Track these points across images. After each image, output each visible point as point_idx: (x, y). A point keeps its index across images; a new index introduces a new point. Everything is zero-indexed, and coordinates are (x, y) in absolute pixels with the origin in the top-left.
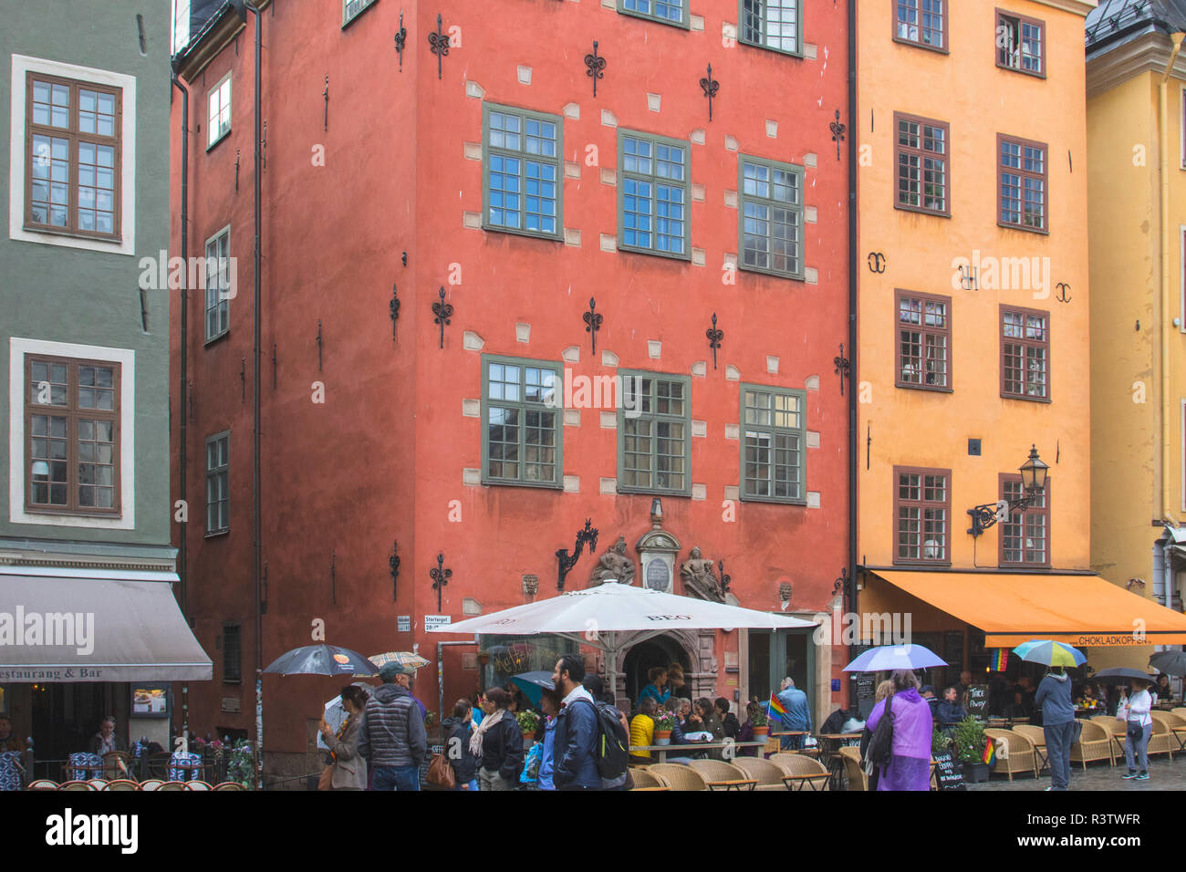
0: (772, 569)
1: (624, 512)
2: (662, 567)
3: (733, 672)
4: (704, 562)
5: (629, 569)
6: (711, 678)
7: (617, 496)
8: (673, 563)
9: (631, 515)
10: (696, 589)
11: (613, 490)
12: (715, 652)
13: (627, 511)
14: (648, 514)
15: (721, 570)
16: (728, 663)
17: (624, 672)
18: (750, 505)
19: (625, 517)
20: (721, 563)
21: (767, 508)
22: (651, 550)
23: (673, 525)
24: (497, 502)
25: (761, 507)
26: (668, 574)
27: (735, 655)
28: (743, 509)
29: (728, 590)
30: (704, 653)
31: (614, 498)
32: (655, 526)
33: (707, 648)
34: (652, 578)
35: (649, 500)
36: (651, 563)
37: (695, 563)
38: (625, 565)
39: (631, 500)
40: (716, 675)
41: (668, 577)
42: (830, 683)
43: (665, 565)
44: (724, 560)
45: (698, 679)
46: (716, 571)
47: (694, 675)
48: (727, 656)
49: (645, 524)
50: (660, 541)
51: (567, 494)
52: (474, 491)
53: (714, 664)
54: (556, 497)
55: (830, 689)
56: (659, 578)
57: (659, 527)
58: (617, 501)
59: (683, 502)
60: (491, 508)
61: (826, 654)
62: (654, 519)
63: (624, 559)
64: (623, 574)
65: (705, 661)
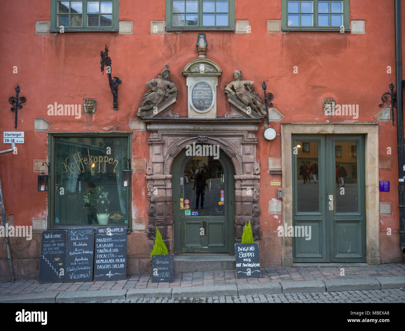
0: (314, 87)
1: (172, 46)
2: (206, 89)
3: (277, 174)
4: (244, 82)
5: (171, 91)
6: (254, 179)
7: (165, 35)
8: (217, 85)
9: (178, 47)
10: (236, 105)
11: (162, 29)
12: (258, 157)
13: (175, 46)
14: (194, 46)
15: (265, 89)
16: (271, 167)
17: (171, 174)
18: (293, 35)
19: (173, 50)
20: (264, 83)
21: (310, 37)
22: (197, 75)
23: (217, 55)
24: (63, 45)
25: (303, 36)
26: (212, 93)
27: (278, 160)
28: (286, 38)
29: (271, 105)
30: (245, 158)
31: (163, 36)
32: (201, 56)
33: (249, 154)
34: (195, 98)
35: (195, 36)
36: (196, 86)
37: (236, 84)
38: (168, 87)
39: (179, 37)
40: (259, 177)
41: (212, 96)
42: (377, 185)
43: (209, 87)
44: (268, 81)
45: (241, 180)
46: (260, 90)
47: (236, 177)
48: (271, 161)
49: (192, 55)
50: (202, 68)
51: (122, 35)
52: (44, 38)
53: (256, 168)
54: (112, 39)
55: (377, 190)
56: (203, 97)
57: (203, 56)
58: (166, 38)
59: (226, 36)
60: (58, 50)
61: (373, 159)
62: (198, 50)
63: (168, 82)
64: (167, 95)
65: (247, 165)
